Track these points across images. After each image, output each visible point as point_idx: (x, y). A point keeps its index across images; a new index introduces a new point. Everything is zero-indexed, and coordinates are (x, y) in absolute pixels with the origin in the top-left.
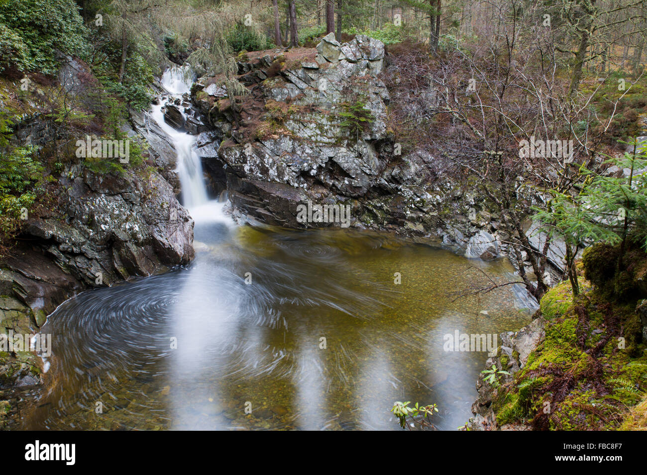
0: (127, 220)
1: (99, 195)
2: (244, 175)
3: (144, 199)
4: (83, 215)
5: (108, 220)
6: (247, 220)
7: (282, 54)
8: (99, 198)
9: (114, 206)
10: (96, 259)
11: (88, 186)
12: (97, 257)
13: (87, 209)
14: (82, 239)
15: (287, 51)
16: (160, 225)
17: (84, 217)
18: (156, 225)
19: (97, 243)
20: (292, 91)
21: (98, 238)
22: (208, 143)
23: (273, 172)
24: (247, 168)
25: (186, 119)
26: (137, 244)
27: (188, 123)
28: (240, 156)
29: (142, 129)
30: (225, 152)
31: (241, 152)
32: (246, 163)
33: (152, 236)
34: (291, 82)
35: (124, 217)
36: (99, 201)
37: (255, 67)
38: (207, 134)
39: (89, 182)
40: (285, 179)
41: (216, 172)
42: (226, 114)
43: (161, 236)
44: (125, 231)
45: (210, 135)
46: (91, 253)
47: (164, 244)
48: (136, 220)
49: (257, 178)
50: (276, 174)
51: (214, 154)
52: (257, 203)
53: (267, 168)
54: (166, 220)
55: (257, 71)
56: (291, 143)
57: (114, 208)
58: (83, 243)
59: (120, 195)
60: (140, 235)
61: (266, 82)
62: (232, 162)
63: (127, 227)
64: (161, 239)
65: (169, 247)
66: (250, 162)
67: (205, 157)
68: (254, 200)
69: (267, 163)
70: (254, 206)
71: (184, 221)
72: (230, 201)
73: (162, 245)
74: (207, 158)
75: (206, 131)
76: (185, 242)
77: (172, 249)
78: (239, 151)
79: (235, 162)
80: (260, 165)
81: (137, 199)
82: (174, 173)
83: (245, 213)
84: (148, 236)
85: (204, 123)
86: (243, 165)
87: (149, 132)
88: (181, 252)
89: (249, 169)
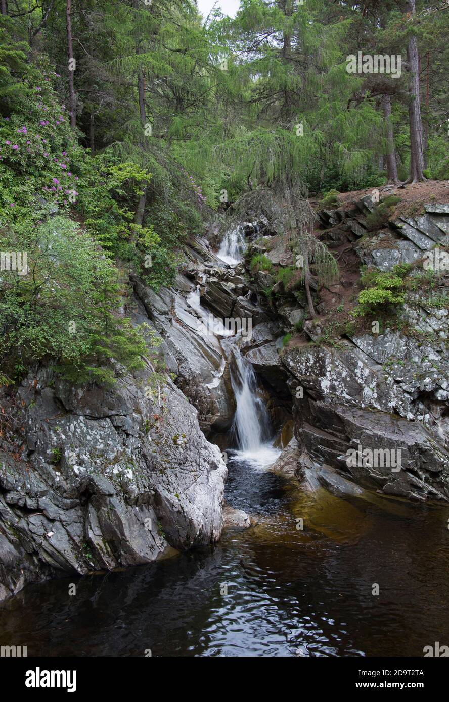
0: (116, 460)
1: (76, 416)
2: (320, 396)
3: (146, 428)
4: (47, 448)
5: (86, 457)
6: (321, 474)
7: (394, 191)
8: (75, 423)
9: (98, 437)
10: (61, 521)
11: (61, 402)
12: (63, 517)
13: (55, 439)
14: (44, 487)
15: (402, 188)
16: (168, 472)
17: (49, 451)
18: (163, 471)
19: (65, 495)
20: (407, 254)
21: (66, 486)
22: (267, 342)
23: (369, 392)
24: (325, 384)
26: (127, 501)
27: (237, 310)
28: (315, 363)
29: (162, 318)
30: (290, 356)
31: (317, 357)
32: (324, 375)
33: (156, 491)
34: (406, 239)
35: (112, 456)
36: (75, 427)
37: (347, 216)
38: (266, 327)
39: (62, 397)
40: (390, 404)
41: (278, 391)
42: (296, 294)
43: (169, 490)
44: (111, 478)
45: (271, 328)
46: (52, 510)
47: (173, 505)
48: (130, 461)
49: (342, 402)
50: (375, 396)
51: (276, 361)
52: (340, 444)
53: (360, 385)
54: (180, 464)
55: (350, 223)
56: (403, 342)
57: (97, 440)
58: (43, 494)
59: (108, 420)
60: (135, 487)
61: (365, 240)
62: (301, 374)
63: (115, 472)
64: (169, 496)
65: (181, 509)
66: (332, 373)
67: (261, 363)
68: (335, 440)
69: (359, 376)
70: (335, 449)
71: (211, 468)
72: (297, 439)
73: (168, 505)
74: (264, 367)
75: (265, 321)
76: (209, 504)
77: (184, 513)
78: (313, 355)
79: (306, 373)
80: (348, 379)
81: (135, 427)
82: (209, 389)
83: (320, 460)
84: (147, 489)
85: (262, 309)
86: (320, 379)
87: (174, 322)
88: (199, 519)
89: (328, 386)
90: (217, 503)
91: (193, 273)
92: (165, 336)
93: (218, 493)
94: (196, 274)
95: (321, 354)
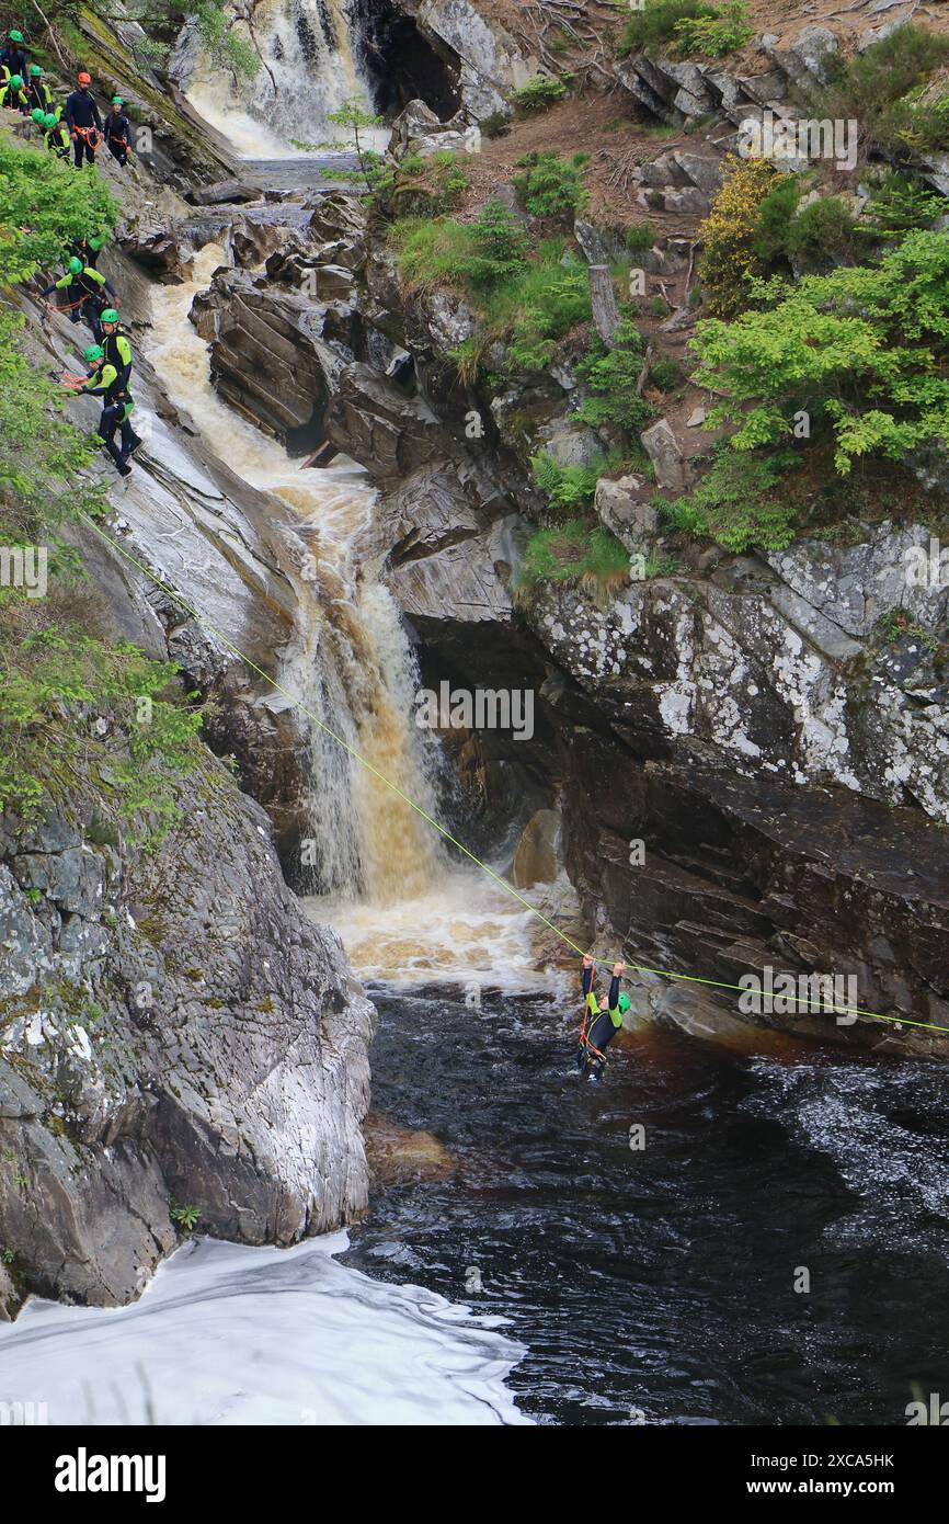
0: (36, 1000)
2: (656, 741)
6: (663, 1007)
22: (459, 535)
23: (823, 734)
24: (673, 709)
25: (333, 387)
27: (343, 410)
28: (639, 634)
30: (552, 603)
31: (647, 613)
32: (672, 676)
33: (160, 1094)
38: (452, 479)
40: (891, 775)
43: (204, 1092)
44: (22, 1060)
45: (471, 484)
47: (216, 1138)
48: (79, 999)
49: (729, 764)
50: (842, 746)
51: (492, 605)
52: (726, 907)
53: (792, 708)
60: (99, 1086)
62: (592, 667)
63: (35, 1038)
64: (203, 1113)
65: (245, 1151)
66: (697, 668)
67: (439, 614)
68: (709, 892)
69: (789, 679)
70: (709, 924)
71: (325, 1007)
72: (574, 883)
73: (204, 1137)
74: (450, 624)
75: (445, 457)
76: (328, 1130)
77: (255, 1163)
78: (634, 606)
79: (608, 667)
80: (753, 690)
81: (90, 890)
82: (269, 713)
83: (659, 961)
84: (135, 1091)
85: (437, 414)
86: (657, 688)
87: (136, 470)
88: (304, 1180)
89: (685, 712)
90: (352, 1123)
91: (161, 249)
92: (110, 528)
93: (353, 1090)
94: (173, 250)
95: (662, 607)
